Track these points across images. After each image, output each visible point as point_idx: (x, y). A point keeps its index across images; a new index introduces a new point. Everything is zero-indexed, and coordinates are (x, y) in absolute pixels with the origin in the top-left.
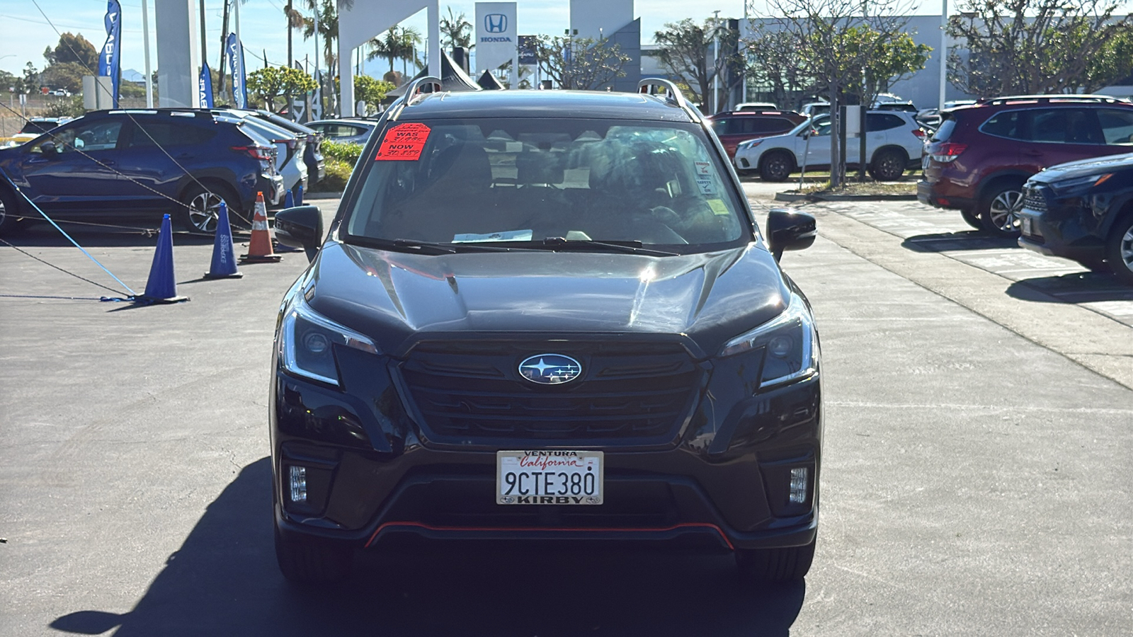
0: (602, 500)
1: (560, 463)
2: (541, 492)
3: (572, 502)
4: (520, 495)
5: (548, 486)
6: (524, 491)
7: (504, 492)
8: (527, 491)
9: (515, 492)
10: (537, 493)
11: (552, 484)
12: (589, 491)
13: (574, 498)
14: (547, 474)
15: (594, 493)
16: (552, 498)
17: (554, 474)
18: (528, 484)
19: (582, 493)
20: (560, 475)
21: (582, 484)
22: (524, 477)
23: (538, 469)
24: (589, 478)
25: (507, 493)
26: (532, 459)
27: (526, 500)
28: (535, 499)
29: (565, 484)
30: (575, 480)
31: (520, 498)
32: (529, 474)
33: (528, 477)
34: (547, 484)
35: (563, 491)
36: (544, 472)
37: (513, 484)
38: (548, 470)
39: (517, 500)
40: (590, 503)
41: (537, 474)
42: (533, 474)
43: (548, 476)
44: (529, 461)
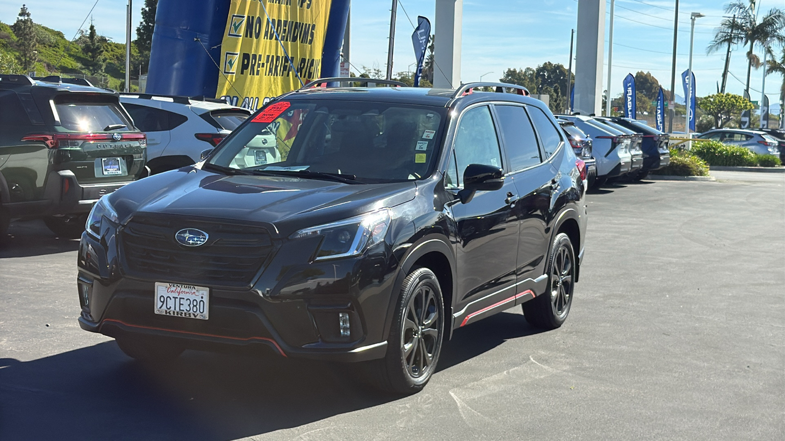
0: (208, 317)
1: (187, 293)
2: (177, 309)
3: (192, 317)
4: (167, 310)
5: (181, 306)
6: (168, 307)
7: (159, 307)
8: (170, 307)
9: (164, 307)
10: (175, 309)
11: (182, 304)
12: (201, 311)
13: (194, 314)
14: (180, 298)
15: (204, 313)
16: (182, 313)
17: (183, 299)
18: (171, 303)
19: (198, 312)
20: (187, 300)
21: (198, 307)
22: (168, 299)
23: (176, 295)
24: (202, 303)
25: (160, 308)
26: (173, 289)
27: (169, 313)
28: (174, 312)
29: (189, 305)
30: (194, 303)
31: (166, 311)
32: (172, 298)
33: (171, 299)
34: (180, 304)
35: (188, 310)
36: (179, 297)
37: (163, 302)
38: (181, 296)
39: (165, 312)
40: (202, 318)
41: (175, 298)
42: (173, 297)
43: (181, 300)
44: (172, 289)
